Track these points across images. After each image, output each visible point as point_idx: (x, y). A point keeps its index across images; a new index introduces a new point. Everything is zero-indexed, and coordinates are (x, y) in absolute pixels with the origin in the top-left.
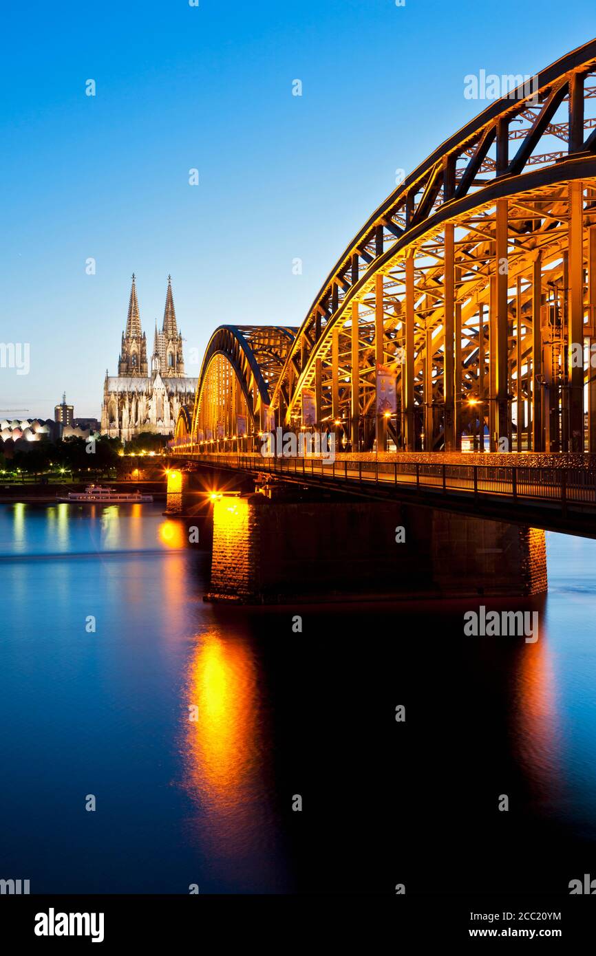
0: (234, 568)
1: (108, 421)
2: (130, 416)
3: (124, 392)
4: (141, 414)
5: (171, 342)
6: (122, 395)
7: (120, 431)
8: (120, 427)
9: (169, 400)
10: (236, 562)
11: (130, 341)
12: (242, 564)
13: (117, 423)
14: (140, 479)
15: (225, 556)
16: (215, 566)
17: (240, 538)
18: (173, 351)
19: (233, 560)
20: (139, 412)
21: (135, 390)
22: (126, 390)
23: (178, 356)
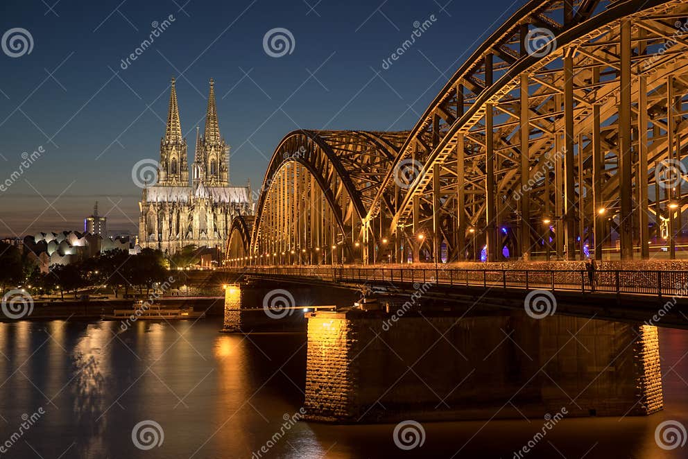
0: (331, 388)
1: (147, 233)
2: (171, 228)
3: (164, 202)
4: (183, 225)
5: (213, 149)
6: (162, 205)
7: (159, 244)
8: (160, 240)
9: (213, 210)
10: (333, 381)
11: (170, 148)
12: (339, 383)
13: (156, 236)
14: (189, 294)
15: (321, 375)
16: (309, 385)
17: (337, 356)
18: (215, 158)
19: (330, 378)
20: (180, 223)
21: (176, 200)
22: (166, 200)
23: (220, 164)
